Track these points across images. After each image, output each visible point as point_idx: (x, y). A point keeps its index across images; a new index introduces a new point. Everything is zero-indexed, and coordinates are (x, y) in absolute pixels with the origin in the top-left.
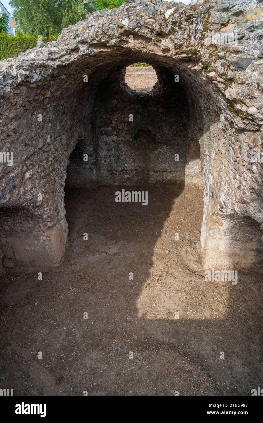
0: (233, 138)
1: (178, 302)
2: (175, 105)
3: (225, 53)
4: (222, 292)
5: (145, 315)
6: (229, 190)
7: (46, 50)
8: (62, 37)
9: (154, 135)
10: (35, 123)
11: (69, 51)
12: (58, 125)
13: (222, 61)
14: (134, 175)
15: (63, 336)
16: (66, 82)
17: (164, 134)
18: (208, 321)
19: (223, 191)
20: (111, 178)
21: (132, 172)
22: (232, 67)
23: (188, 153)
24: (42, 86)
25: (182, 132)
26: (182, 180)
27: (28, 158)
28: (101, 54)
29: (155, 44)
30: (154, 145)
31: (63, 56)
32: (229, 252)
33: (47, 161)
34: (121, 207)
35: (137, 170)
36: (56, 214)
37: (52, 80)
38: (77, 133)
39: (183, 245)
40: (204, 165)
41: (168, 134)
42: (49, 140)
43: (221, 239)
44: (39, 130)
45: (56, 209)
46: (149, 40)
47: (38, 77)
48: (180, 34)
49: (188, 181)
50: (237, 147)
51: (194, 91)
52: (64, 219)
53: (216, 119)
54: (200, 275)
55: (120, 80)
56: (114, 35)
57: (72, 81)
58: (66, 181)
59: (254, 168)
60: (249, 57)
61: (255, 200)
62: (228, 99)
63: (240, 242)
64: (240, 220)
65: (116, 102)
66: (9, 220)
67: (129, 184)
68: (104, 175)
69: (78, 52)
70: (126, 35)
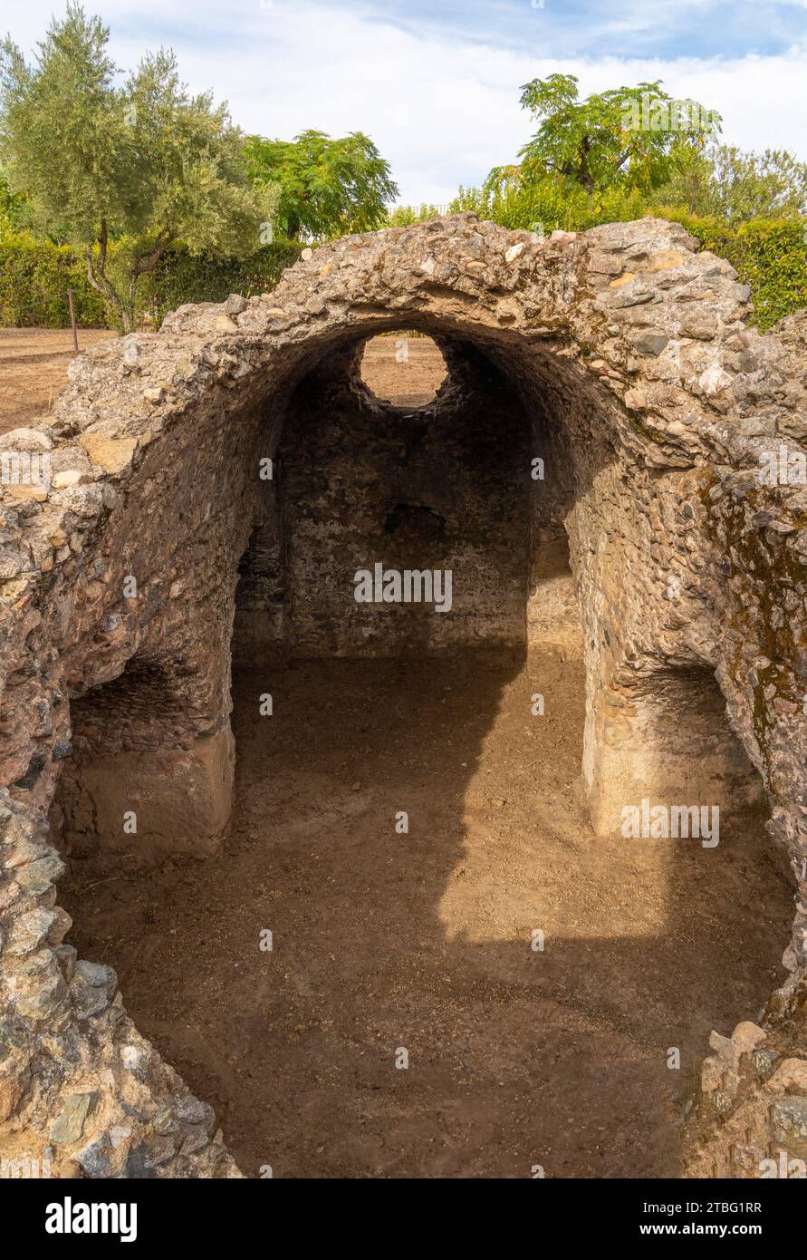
0: (645, 492)
1: (541, 906)
2: (495, 439)
3: (619, 327)
4: (649, 883)
5: (463, 934)
6: (643, 609)
7: (262, 313)
8: (288, 288)
9: (439, 517)
11: (307, 316)
12: (225, 480)
13: (616, 340)
14: (386, 627)
15: (264, 988)
17: (468, 515)
18: (621, 940)
19: (631, 618)
20: (323, 638)
21: (381, 620)
22: (635, 352)
23: (533, 562)
25: (513, 507)
26: (518, 637)
29: (484, 307)
30: (441, 545)
31: (294, 325)
32: (658, 785)
33: (205, 565)
35: (396, 612)
36: (217, 702)
39: (536, 788)
41: (478, 514)
43: (635, 750)
45: (219, 690)
46: (473, 299)
47: (247, 368)
48: (536, 291)
49: (535, 638)
50: (654, 510)
51: (550, 399)
52: (228, 724)
53: (606, 459)
55: (349, 374)
56: (402, 288)
58: (235, 627)
59: (690, 542)
60: (663, 334)
61: (700, 614)
62: (630, 410)
63: (684, 757)
64: (676, 696)
65: (339, 432)
66: (93, 719)
67: (374, 653)
68: (305, 629)
69: (326, 319)
70: (425, 289)
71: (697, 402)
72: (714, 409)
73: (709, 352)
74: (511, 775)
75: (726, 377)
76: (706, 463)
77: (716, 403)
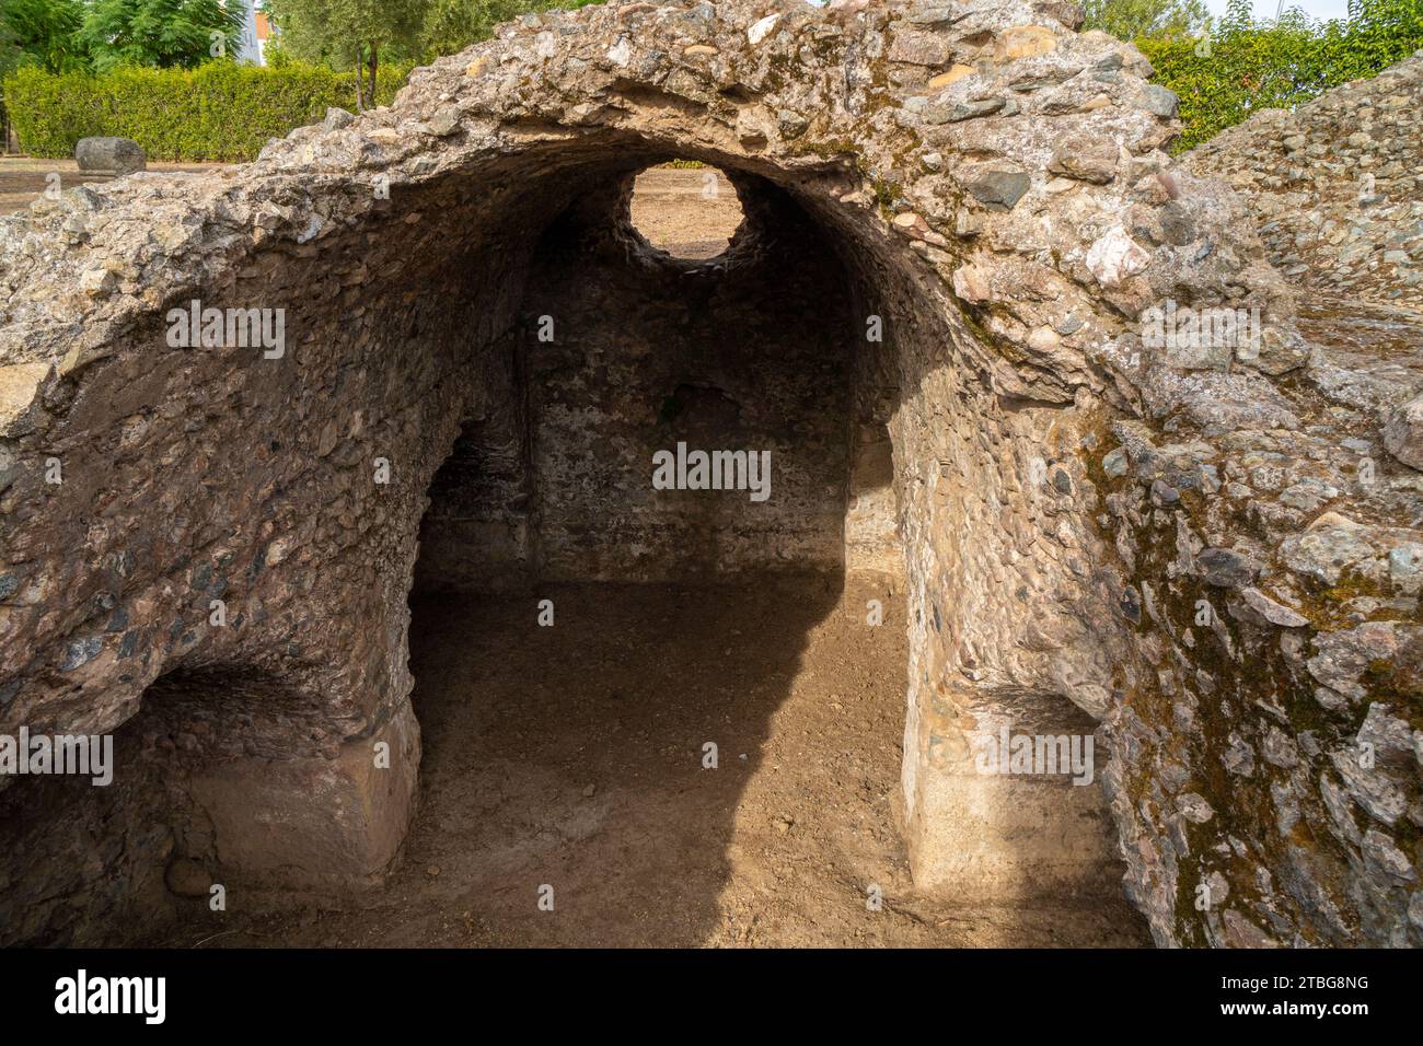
0: (992, 424)
2: (804, 303)
3: (943, 157)
6: (989, 601)
7: (355, 136)
8: (412, 96)
9: (732, 402)
10: (311, 373)
11: (431, 140)
12: (392, 374)
13: (937, 179)
14: (663, 545)
16: (423, 231)
17: (769, 402)
19: (970, 605)
20: (580, 556)
21: (655, 536)
22: (970, 200)
23: (853, 465)
24: (337, 250)
25: (829, 391)
26: (834, 560)
27: (279, 492)
28: (541, 147)
29: (717, 120)
30: (733, 439)
31: (411, 154)
32: (1005, 824)
33: (348, 502)
34: (616, 660)
35: (674, 526)
36: (376, 690)
37: (373, 231)
38: (461, 400)
39: (838, 798)
40: (906, 513)
41: (782, 400)
42: (356, 429)
44: (324, 396)
45: (379, 672)
46: (697, 108)
47: (325, 224)
48: (799, 93)
49: (856, 563)
50: (1007, 456)
51: (864, 258)
52: (405, 709)
53: (938, 357)
54: (904, 913)
55: (614, 218)
56: (580, 92)
57: (443, 226)
58: (418, 571)
59: (1065, 529)
60: (1020, 170)
61: (1077, 639)
62: (962, 300)
63: (1043, 786)
64: (1035, 707)
65: (600, 292)
66: (201, 713)
67: (646, 577)
68: (557, 545)
69: (462, 143)
70: (621, 93)
71: (1083, 296)
72: (1114, 310)
73: (1105, 205)
74: (806, 777)
75: (1138, 254)
76: (1096, 403)
77: (1117, 299)
